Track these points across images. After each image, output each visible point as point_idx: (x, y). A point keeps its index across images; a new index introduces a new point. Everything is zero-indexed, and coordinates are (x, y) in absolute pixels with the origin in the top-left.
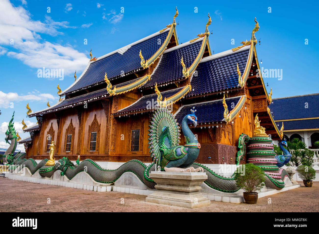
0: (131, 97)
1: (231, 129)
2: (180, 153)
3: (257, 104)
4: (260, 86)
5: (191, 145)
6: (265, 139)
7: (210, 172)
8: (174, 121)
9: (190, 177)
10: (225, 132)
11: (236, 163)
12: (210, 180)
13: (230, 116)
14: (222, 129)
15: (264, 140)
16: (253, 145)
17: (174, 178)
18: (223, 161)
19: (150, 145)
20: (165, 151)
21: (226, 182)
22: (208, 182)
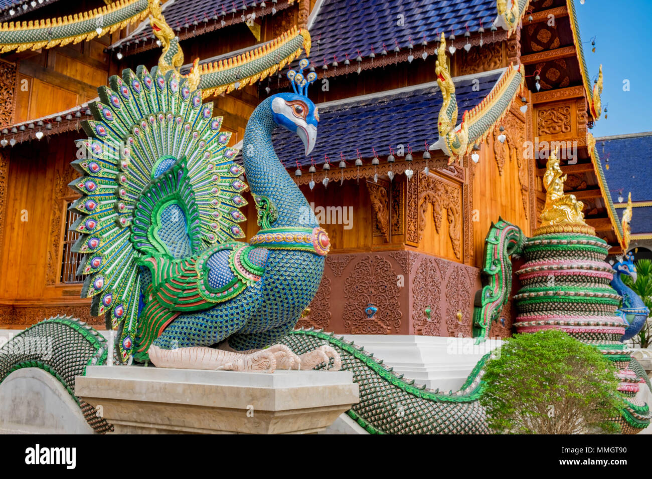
0: (78, 78)
1: (460, 199)
2: (227, 276)
3: (549, 122)
4: (567, 52)
5: (281, 236)
6: (585, 241)
7: (371, 368)
8: (219, 139)
9: (269, 394)
10: (437, 208)
11: (476, 330)
12: (369, 405)
13: (463, 131)
14: (424, 194)
15: (582, 244)
16: (539, 264)
17: (188, 401)
18: (425, 322)
19: (80, 237)
20: (158, 267)
21: (442, 411)
22: (362, 414)
